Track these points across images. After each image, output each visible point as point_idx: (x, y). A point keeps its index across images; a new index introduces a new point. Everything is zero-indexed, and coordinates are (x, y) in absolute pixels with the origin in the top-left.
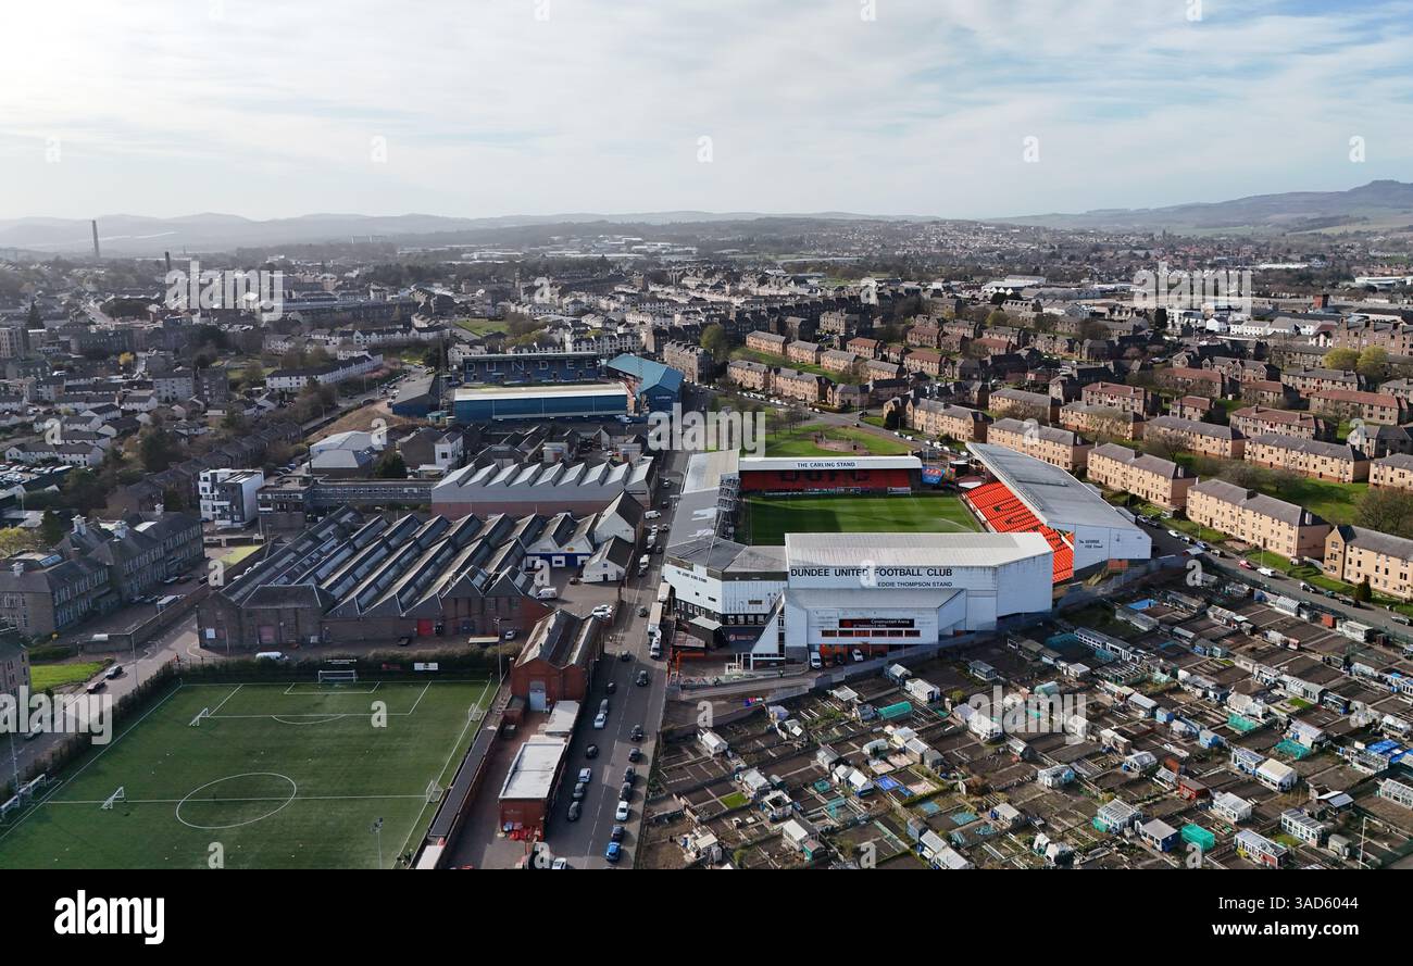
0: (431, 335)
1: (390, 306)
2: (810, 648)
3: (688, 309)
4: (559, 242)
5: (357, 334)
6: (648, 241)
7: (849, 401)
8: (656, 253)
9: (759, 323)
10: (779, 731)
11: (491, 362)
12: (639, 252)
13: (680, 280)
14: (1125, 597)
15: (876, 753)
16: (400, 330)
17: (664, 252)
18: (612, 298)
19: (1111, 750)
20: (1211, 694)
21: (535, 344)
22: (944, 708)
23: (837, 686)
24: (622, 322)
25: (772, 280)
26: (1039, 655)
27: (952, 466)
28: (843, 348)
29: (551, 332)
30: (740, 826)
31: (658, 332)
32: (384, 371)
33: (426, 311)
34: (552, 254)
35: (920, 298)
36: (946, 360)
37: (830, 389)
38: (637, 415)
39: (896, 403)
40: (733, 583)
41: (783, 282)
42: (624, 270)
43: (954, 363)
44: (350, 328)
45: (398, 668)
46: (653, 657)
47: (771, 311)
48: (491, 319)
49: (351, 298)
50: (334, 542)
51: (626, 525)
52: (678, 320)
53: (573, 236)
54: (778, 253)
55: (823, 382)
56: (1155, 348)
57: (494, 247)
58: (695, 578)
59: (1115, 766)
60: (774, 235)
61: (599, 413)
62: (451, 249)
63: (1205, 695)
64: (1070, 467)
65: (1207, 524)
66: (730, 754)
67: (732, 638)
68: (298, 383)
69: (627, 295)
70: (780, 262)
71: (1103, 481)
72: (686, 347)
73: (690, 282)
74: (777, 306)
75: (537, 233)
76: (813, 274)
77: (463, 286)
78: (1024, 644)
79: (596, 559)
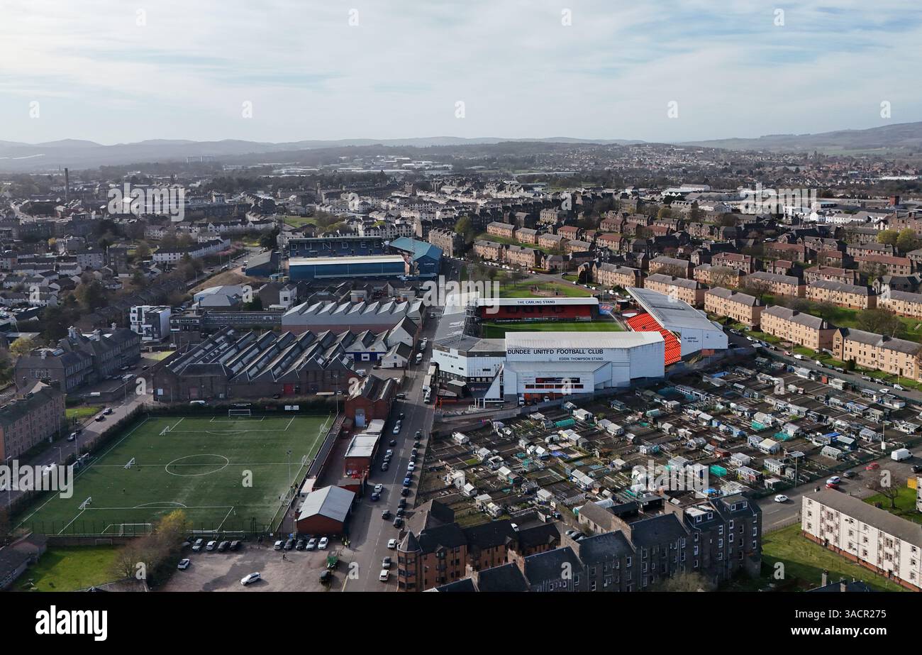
0: (262, 226)
1: (228, 206)
2: (519, 395)
3: (445, 208)
4: (345, 161)
5: (210, 225)
6: (415, 160)
7: (556, 266)
8: (421, 169)
9: (496, 216)
10: (499, 433)
11: (308, 243)
12: (408, 168)
13: (440, 188)
14: (711, 371)
15: (552, 441)
16: (240, 222)
17: (427, 168)
18: (391, 201)
19: (683, 438)
20: (746, 414)
21: (338, 231)
22: (593, 423)
23: (534, 413)
24: (399, 217)
25: (507, 188)
26: (653, 398)
27: (618, 303)
28: (555, 233)
29: (348, 223)
30: (475, 472)
31: (425, 223)
32: (233, 250)
33: (256, 210)
34: (341, 170)
35: (613, 200)
36: (624, 240)
37: (543, 259)
38: (411, 276)
39: (586, 266)
40: (473, 358)
41: (516, 189)
42: (398, 181)
43: (629, 242)
44: (204, 221)
45: (275, 409)
46: (426, 402)
47: (506, 208)
48: (303, 216)
49: (199, 202)
50: (226, 345)
51: (408, 335)
52: (438, 215)
53: (357, 156)
54: (514, 170)
55: (539, 254)
56: (769, 232)
57: (295, 165)
58: (451, 357)
59: (684, 445)
60: (512, 155)
61: (386, 274)
62: (264, 166)
63: (743, 414)
64: (694, 304)
65: (772, 333)
66: (470, 443)
67: (473, 389)
68: (175, 258)
69: (401, 198)
70: (515, 175)
71: (714, 311)
72: (444, 232)
73: (447, 189)
74: (510, 205)
75: (328, 154)
76: (539, 184)
77: (279, 193)
78: (644, 393)
79: (388, 355)
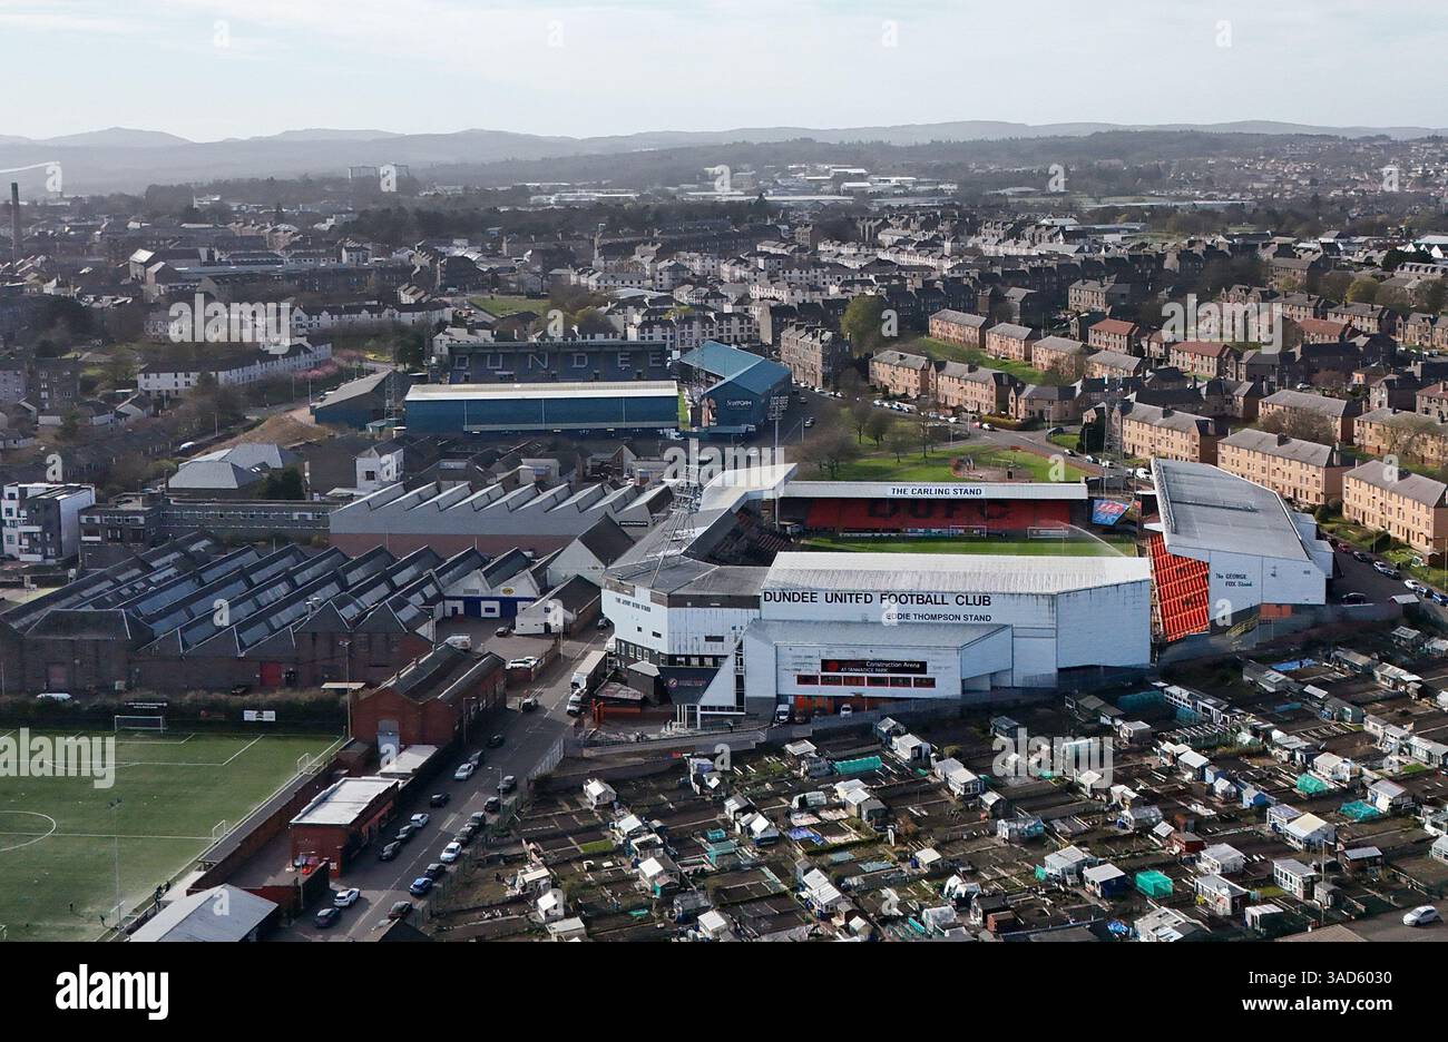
2: (780, 699)
10: (693, 784)
15: (805, 805)
16: (371, 308)
22: (926, 766)
23: (797, 740)
26: (1097, 712)
30: (591, 869)
45: (220, 716)
46: (569, 712)
50: (173, 571)
61: (632, 425)
66: (616, 805)
67: (673, 683)
68: (187, 384)
79: (537, 604)
